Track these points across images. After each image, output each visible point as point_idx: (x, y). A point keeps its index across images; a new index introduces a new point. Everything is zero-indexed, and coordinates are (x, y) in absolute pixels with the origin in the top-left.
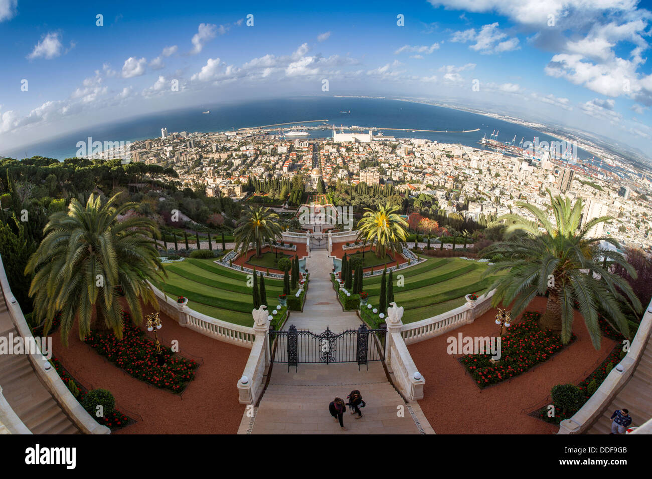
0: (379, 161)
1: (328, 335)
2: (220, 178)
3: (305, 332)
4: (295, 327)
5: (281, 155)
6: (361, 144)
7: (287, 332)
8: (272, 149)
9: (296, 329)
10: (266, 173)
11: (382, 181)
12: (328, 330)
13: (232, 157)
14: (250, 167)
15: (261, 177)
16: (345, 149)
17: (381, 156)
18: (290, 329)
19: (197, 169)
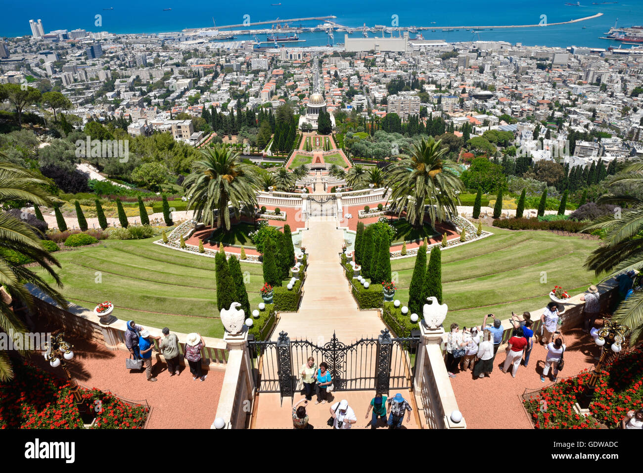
0: (420, 81)
1: (334, 346)
2: (153, 109)
3: (301, 342)
4: (286, 334)
5: (256, 72)
6: (391, 55)
7: (276, 343)
8: (242, 64)
9: (288, 338)
10: (233, 103)
11: (424, 113)
12: (334, 339)
13: (173, 76)
14: (205, 93)
15: (224, 108)
16: (363, 64)
17: (424, 73)
18: (280, 339)
19: (109, 94)
